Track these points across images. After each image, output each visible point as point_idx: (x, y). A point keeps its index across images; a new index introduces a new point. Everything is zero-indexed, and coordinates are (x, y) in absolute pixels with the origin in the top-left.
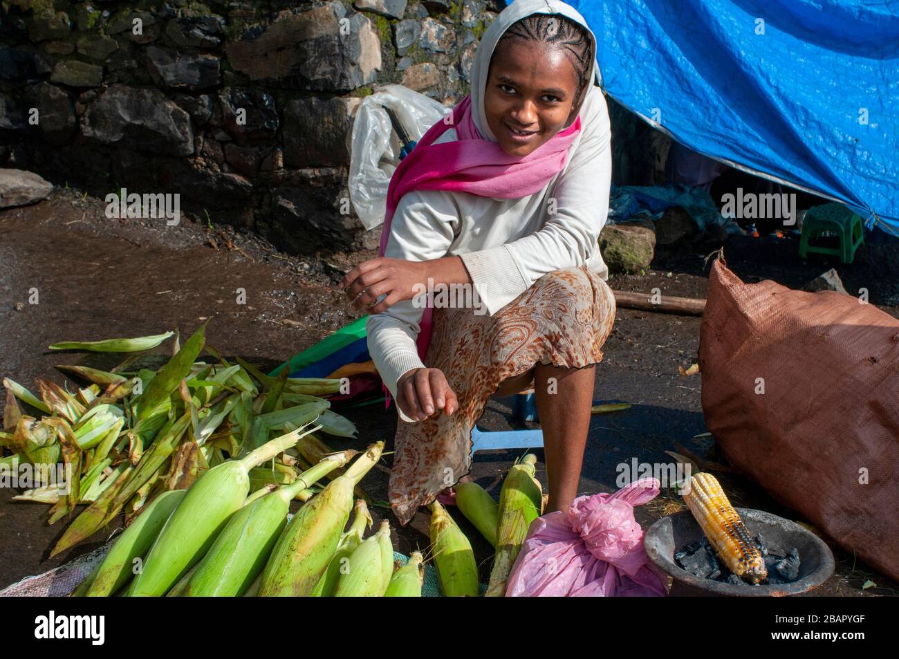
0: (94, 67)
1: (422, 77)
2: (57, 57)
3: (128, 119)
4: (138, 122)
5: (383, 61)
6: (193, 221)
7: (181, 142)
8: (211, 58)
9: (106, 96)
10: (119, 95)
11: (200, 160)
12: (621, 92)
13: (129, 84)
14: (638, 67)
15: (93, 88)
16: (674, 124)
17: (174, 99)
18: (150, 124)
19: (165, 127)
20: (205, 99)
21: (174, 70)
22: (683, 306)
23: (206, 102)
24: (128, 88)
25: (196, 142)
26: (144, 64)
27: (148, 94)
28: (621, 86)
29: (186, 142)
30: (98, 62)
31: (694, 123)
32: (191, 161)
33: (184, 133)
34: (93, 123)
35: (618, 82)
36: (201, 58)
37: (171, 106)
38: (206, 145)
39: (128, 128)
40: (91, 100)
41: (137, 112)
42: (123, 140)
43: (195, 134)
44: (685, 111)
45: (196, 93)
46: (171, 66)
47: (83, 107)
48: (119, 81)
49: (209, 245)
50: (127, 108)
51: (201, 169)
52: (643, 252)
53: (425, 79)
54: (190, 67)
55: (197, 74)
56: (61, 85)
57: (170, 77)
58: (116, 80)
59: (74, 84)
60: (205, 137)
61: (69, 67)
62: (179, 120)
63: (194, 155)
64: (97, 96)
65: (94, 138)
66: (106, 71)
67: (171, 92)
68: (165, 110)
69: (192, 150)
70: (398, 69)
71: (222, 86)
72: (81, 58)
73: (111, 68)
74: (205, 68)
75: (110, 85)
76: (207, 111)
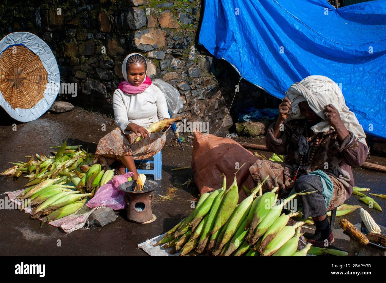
0: (84, 73)
1: (171, 76)
2: (76, 70)
3: (92, 88)
4: (94, 89)
5: (156, 72)
6: (108, 117)
7: (104, 95)
8: (110, 71)
9: (87, 82)
10: (90, 81)
11: (109, 100)
12: (249, 77)
13: (93, 78)
14: (257, 69)
15: (84, 79)
16: (268, 88)
17: (103, 83)
18: (97, 90)
19: (100, 90)
20: (110, 83)
21: (102, 75)
22: (253, 147)
23: (110, 84)
24: (92, 79)
25: (108, 95)
26: (96, 73)
27: (96, 81)
28: (249, 76)
29: (105, 95)
30: (86, 72)
31: (274, 87)
32: (107, 100)
33: (105, 92)
34: (85, 89)
35: (248, 74)
36: (108, 71)
37: (102, 85)
38: (110, 96)
39: (92, 90)
40: (84, 82)
41: (95, 86)
42: (91, 94)
43: (108, 92)
44: (272, 83)
45: (107, 81)
46: (101, 74)
47: (82, 84)
48: (90, 77)
49: (109, 124)
50: (92, 85)
51: (109, 102)
52: (256, 130)
53: (172, 77)
54: (106, 74)
55: (107, 76)
56: (77, 78)
57: (101, 77)
58: (89, 77)
59: (80, 78)
60: (110, 93)
61: (79, 73)
62: (104, 88)
63: (108, 99)
64: (85, 81)
65: (85, 93)
66: (87, 75)
67: (102, 81)
68: (100, 85)
69: (107, 97)
70: (161, 74)
71: (113, 79)
72: (82, 71)
73: (88, 74)
74: (109, 74)
75: (88, 78)
76: (110, 86)
